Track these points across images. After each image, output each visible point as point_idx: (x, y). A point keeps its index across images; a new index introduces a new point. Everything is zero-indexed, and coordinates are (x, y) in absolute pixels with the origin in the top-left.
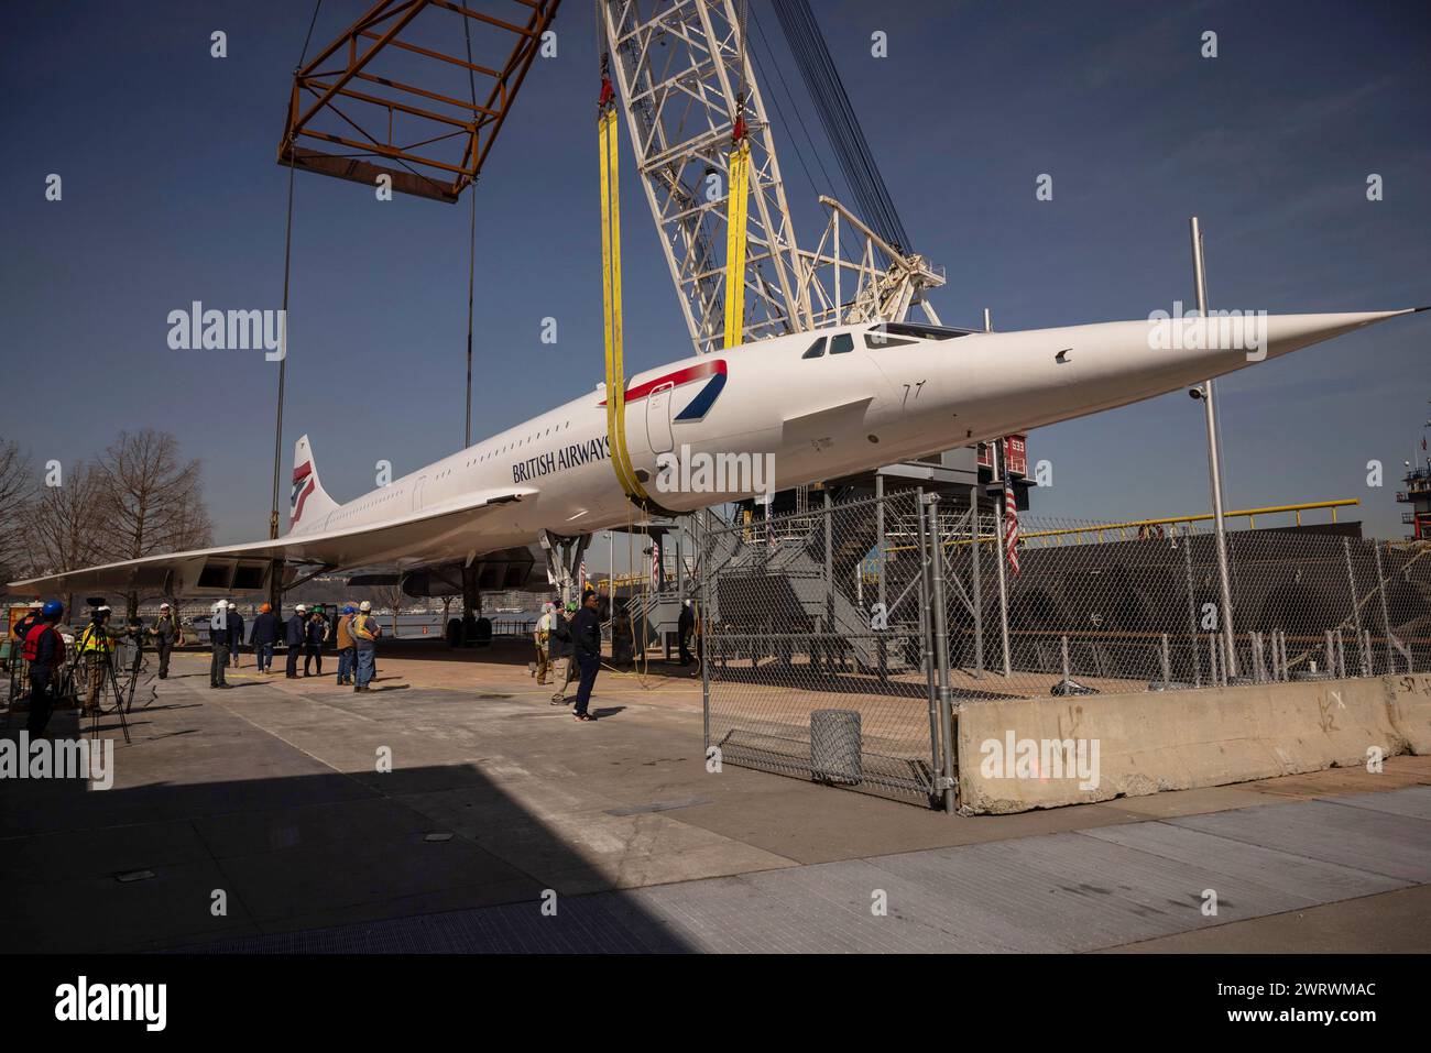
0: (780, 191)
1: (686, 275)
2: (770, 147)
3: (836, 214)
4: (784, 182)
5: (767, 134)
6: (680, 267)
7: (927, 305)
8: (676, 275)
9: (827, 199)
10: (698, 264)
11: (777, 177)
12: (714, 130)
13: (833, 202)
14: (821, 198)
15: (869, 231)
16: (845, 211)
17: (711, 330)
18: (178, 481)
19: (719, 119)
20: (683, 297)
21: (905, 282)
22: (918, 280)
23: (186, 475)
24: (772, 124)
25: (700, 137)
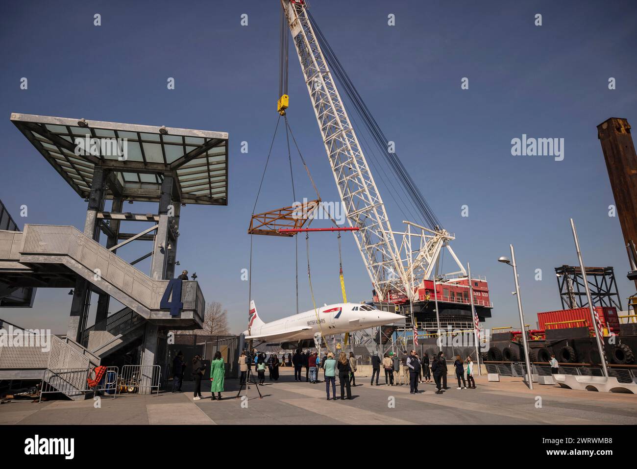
0: (388, 223)
1: (363, 247)
2: (384, 210)
3: (409, 225)
4: (389, 220)
5: (383, 207)
6: (360, 244)
7: (449, 247)
8: (360, 247)
9: (405, 222)
10: (366, 243)
11: (387, 219)
12: (367, 207)
13: (407, 222)
14: (403, 222)
15: (422, 227)
16: (412, 224)
17: (372, 262)
18: (221, 316)
19: (368, 205)
20: (362, 253)
21: (439, 240)
22: (445, 240)
23: (223, 314)
24: (384, 204)
25: (363, 209)
